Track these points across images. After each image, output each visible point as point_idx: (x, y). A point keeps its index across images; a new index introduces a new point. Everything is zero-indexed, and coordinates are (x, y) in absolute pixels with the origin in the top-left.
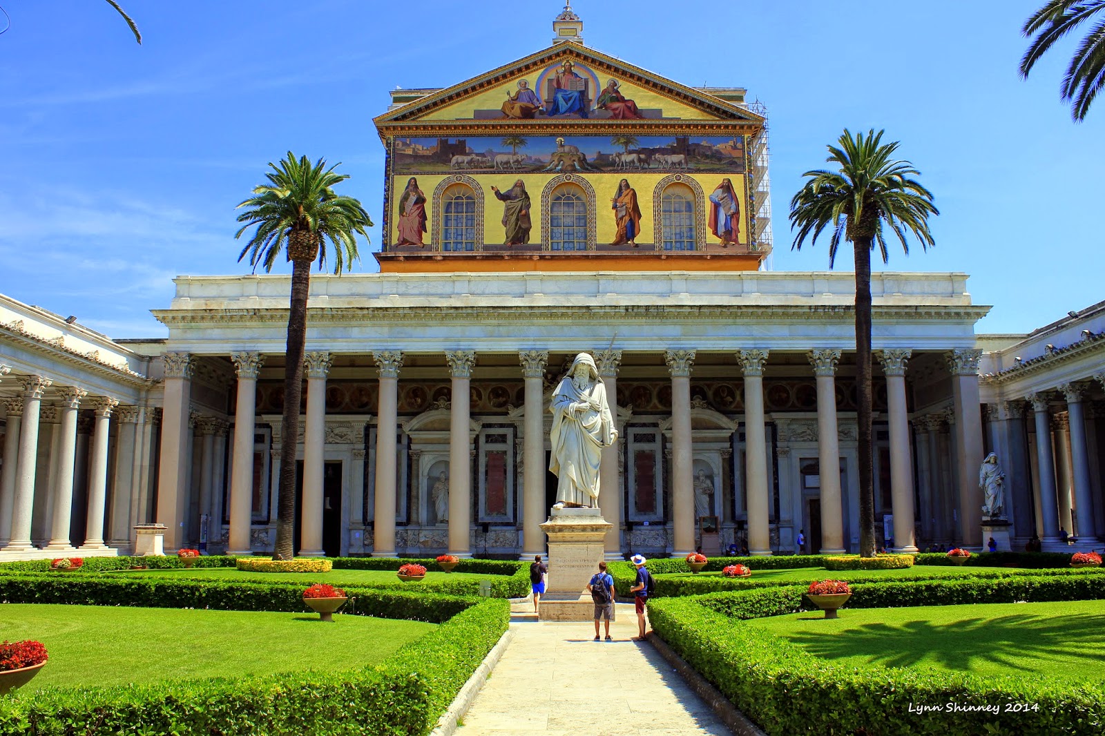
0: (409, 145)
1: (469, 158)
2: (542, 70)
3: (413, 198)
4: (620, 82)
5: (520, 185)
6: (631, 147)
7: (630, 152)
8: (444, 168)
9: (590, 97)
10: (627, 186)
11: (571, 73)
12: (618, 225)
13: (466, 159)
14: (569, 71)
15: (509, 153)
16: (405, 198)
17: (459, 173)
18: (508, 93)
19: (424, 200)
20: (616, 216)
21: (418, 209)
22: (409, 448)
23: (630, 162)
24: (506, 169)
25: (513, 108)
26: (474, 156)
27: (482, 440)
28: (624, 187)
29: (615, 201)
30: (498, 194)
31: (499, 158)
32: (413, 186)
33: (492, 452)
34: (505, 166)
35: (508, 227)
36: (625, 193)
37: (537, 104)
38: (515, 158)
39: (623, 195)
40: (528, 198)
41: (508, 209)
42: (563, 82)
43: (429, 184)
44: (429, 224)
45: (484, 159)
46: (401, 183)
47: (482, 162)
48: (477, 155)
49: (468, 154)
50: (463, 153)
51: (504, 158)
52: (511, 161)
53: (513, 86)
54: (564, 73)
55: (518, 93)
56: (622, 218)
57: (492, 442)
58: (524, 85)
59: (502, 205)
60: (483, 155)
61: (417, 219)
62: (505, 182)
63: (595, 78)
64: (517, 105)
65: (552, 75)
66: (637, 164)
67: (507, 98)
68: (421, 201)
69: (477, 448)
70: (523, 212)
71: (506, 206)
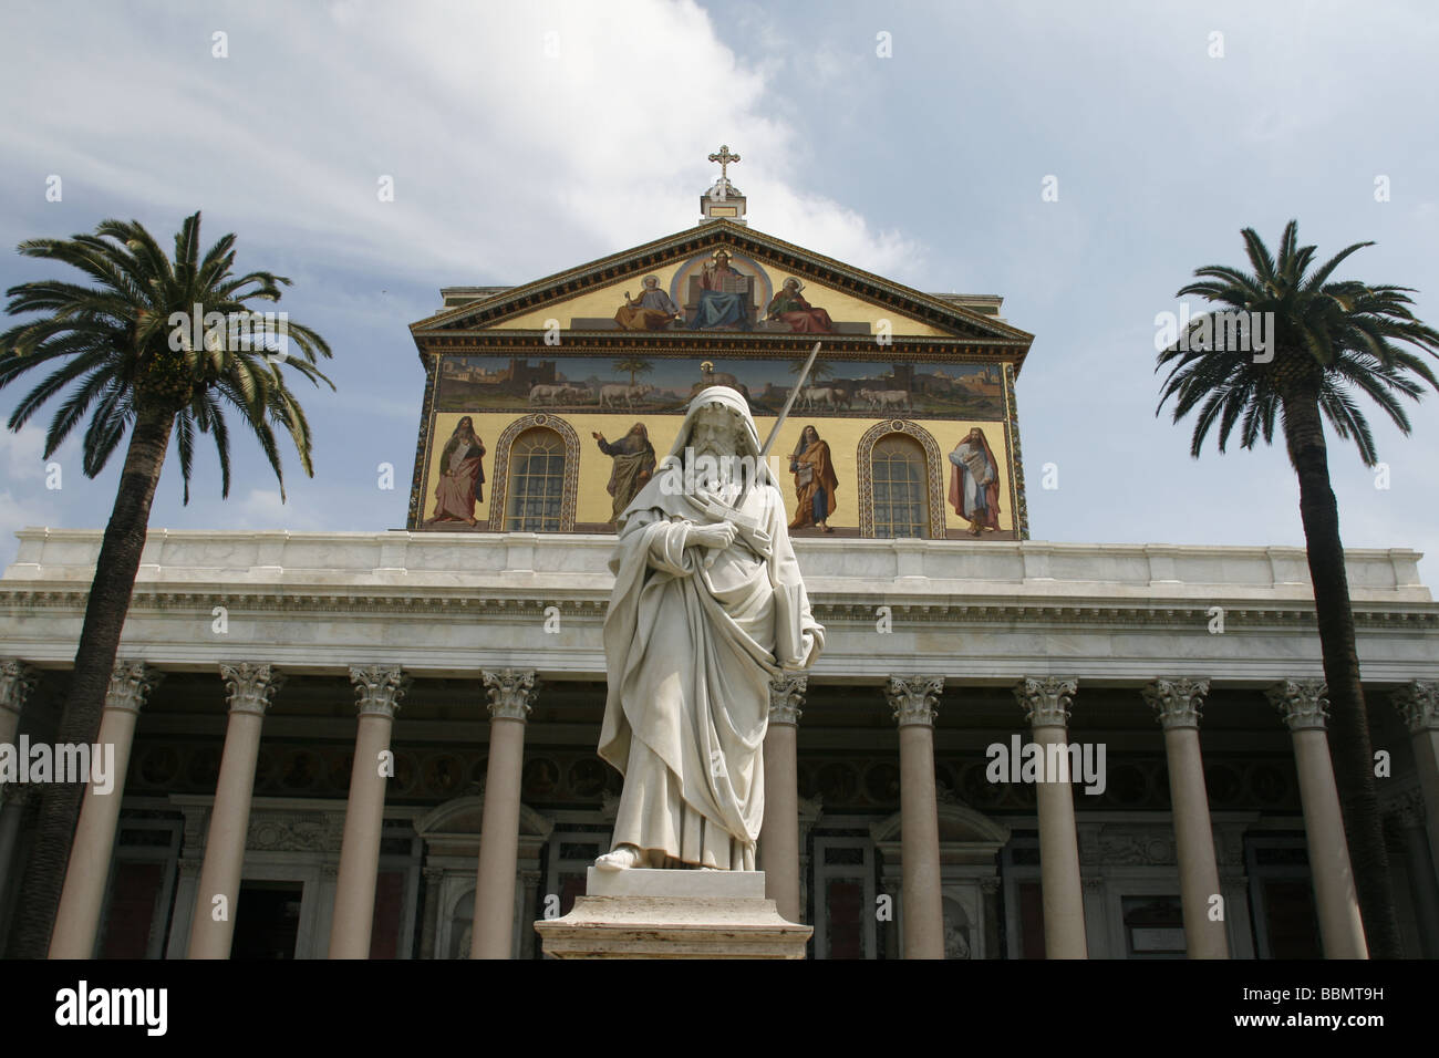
0: (464, 368)
1: (560, 389)
2: (682, 263)
3: (464, 448)
4: (804, 282)
5: (640, 431)
6: (822, 378)
7: (820, 386)
8: (518, 404)
9: (756, 303)
10: (815, 436)
11: (727, 268)
12: (799, 496)
13: (554, 390)
14: (723, 264)
15: (624, 383)
16: (451, 448)
17: (542, 411)
18: (627, 295)
19: (482, 452)
20: (797, 483)
21: (471, 465)
22: (424, 863)
23: (820, 401)
24: (618, 406)
25: (633, 317)
26: (567, 386)
27: (554, 853)
28: (810, 438)
29: (795, 459)
30: (603, 445)
31: (607, 391)
32: (466, 429)
33: (572, 874)
34: (617, 402)
35: (617, 495)
36: (811, 447)
37: (672, 312)
38: (633, 390)
39: (808, 450)
40: (651, 452)
41: (618, 469)
42: (714, 280)
43: (492, 427)
44: (487, 489)
45: (584, 391)
46: (447, 423)
47: (580, 396)
48: (573, 384)
49: (559, 384)
50: (551, 381)
51: (617, 391)
52: (627, 395)
53: (635, 286)
54: (716, 267)
55: (642, 295)
56: (805, 487)
57: (572, 857)
58: (652, 284)
59: (609, 461)
60: (582, 385)
61: (469, 480)
62: (617, 427)
63: (765, 277)
64: (640, 314)
65: (698, 270)
66: (831, 403)
67: (624, 302)
68: (477, 452)
69: (544, 866)
70: (644, 473)
71: (616, 463)
